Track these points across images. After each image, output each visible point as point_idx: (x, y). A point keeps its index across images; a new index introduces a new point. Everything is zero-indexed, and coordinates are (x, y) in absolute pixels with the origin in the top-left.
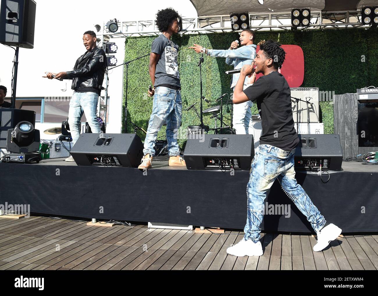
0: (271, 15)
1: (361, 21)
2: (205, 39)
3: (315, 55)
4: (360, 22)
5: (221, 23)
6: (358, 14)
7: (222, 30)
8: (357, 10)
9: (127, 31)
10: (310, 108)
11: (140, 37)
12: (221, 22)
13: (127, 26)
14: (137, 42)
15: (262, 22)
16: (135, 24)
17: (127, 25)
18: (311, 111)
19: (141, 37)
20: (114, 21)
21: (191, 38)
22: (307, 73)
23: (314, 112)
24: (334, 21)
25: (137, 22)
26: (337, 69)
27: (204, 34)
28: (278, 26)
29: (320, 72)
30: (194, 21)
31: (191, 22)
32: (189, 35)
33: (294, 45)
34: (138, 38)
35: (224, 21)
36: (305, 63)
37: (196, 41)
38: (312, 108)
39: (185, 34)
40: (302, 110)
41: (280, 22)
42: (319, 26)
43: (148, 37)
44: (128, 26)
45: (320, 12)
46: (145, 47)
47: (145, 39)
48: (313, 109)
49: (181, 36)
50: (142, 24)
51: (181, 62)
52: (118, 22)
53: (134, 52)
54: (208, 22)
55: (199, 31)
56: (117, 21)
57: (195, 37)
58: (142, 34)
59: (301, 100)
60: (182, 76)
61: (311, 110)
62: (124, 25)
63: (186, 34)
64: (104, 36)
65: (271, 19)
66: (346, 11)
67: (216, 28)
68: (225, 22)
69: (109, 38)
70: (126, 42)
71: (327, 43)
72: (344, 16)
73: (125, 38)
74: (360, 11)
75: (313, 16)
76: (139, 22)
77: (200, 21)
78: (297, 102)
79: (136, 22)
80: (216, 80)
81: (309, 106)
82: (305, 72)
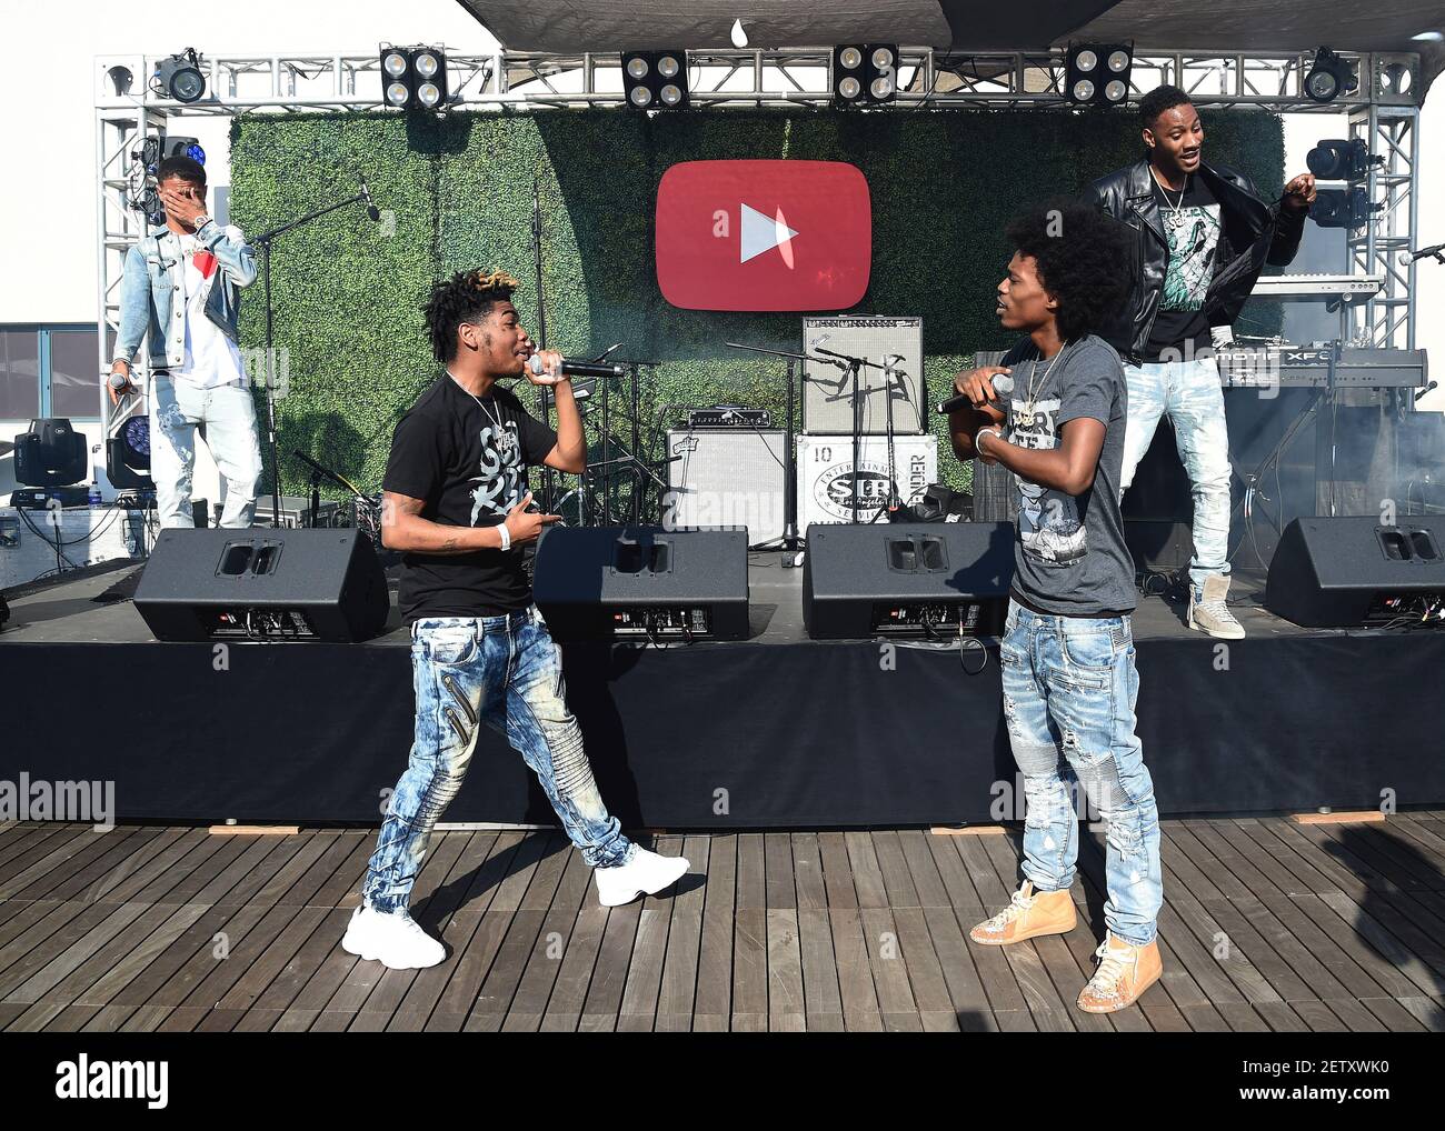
0: (762, 54)
1: (1062, 89)
2: (528, 131)
3: (908, 199)
4: (1057, 90)
5: (587, 75)
6: (1052, 61)
7: (590, 101)
8: (1052, 50)
9: (233, 91)
10: (895, 386)
11: (286, 118)
12: (587, 68)
13: (234, 73)
14: (278, 137)
15: (729, 76)
16: (266, 66)
17: (232, 70)
18: (898, 396)
19: (292, 117)
20: (187, 57)
21: (477, 125)
22: (879, 259)
23: (907, 399)
24: (970, 80)
25: (275, 63)
26: (980, 247)
27: (525, 115)
28: (784, 96)
29: (924, 258)
30: (488, 64)
31: (474, 68)
32: (469, 115)
33: (839, 161)
34: (280, 119)
35: (593, 66)
36: (875, 224)
37: (495, 140)
38: (901, 384)
39: (454, 108)
40: (869, 390)
41: (788, 76)
42: (924, 99)
43: (318, 117)
44: (237, 72)
45: (929, 50)
46: (309, 155)
47: (307, 125)
48: (904, 389)
49: (440, 115)
50: (291, 69)
51: (443, 212)
52: (201, 60)
53: (267, 171)
54: (534, 67)
55: (506, 104)
56: (197, 57)
57: (491, 124)
58: (291, 107)
59: (866, 363)
60: (447, 262)
61: (899, 390)
62: (222, 67)
63: (456, 108)
64: (148, 109)
65: (762, 65)
66: (1016, 53)
67: (568, 97)
68: (596, 70)
69: (165, 118)
70: (235, 134)
71: (947, 158)
72: (1007, 64)
73: (230, 118)
74: (1062, 54)
75: (904, 60)
76: (281, 61)
77: (507, 65)
78: (856, 371)
79: (270, 63)
80: (572, 279)
81: (894, 380)
82: (875, 254)
